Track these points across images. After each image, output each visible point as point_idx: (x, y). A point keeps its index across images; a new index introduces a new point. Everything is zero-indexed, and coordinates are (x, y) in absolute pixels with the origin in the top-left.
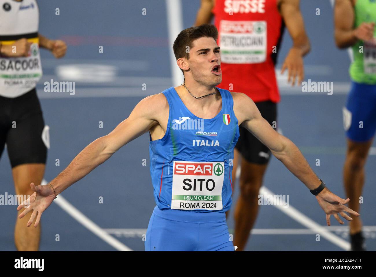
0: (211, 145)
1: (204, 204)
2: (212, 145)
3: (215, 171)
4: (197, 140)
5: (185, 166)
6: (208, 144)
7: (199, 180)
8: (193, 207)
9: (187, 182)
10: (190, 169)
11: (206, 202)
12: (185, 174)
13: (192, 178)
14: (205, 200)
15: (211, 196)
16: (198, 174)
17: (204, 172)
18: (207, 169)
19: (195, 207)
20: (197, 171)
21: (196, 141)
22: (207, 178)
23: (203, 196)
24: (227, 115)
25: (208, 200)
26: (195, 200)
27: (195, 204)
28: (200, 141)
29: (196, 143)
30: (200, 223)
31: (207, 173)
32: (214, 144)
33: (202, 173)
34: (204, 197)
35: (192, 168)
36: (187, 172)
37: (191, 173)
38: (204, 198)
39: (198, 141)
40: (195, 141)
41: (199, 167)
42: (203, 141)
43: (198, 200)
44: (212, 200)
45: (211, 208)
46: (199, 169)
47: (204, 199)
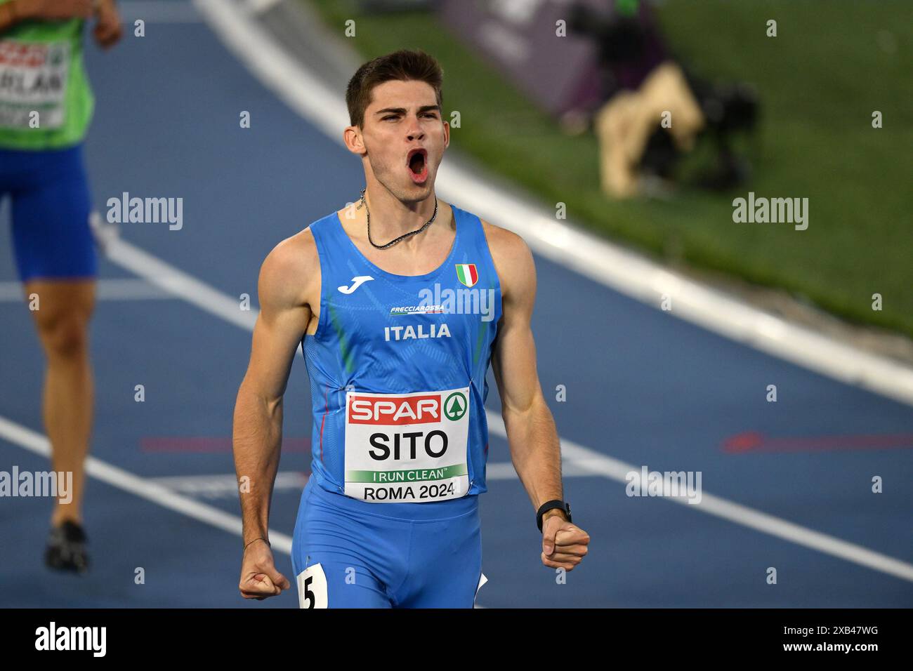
0: (430, 336)
1: (424, 489)
2: (433, 335)
3: (448, 410)
4: (395, 326)
5: (373, 404)
6: (423, 334)
7: (406, 435)
8: (396, 497)
9: (379, 440)
10: (384, 412)
11: (428, 484)
12: (372, 422)
13: (390, 431)
14: (424, 480)
15: (440, 469)
16: (405, 421)
17: (420, 417)
18: (426, 409)
19: (403, 496)
20: (400, 414)
21: (392, 329)
22: (426, 428)
23: (420, 471)
24: (470, 266)
25: (432, 479)
26: (400, 481)
27: (400, 489)
28: (402, 328)
29: (392, 334)
30: (414, 523)
31: (427, 418)
32: (437, 333)
33: (414, 417)
34: (423, 472)
35: (389, 408)
36: (377, 418)
37: (386, 420)
38: (423, 475)
39: (397, 329)
40: (390, 329)
41: (406, 404)
42: (410, 328)
43: (406, 480)
44: (443, 479)
45: (441, 495)
46: (405, 410)
47: (423, 478)
